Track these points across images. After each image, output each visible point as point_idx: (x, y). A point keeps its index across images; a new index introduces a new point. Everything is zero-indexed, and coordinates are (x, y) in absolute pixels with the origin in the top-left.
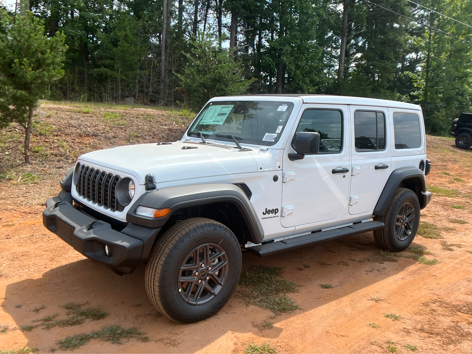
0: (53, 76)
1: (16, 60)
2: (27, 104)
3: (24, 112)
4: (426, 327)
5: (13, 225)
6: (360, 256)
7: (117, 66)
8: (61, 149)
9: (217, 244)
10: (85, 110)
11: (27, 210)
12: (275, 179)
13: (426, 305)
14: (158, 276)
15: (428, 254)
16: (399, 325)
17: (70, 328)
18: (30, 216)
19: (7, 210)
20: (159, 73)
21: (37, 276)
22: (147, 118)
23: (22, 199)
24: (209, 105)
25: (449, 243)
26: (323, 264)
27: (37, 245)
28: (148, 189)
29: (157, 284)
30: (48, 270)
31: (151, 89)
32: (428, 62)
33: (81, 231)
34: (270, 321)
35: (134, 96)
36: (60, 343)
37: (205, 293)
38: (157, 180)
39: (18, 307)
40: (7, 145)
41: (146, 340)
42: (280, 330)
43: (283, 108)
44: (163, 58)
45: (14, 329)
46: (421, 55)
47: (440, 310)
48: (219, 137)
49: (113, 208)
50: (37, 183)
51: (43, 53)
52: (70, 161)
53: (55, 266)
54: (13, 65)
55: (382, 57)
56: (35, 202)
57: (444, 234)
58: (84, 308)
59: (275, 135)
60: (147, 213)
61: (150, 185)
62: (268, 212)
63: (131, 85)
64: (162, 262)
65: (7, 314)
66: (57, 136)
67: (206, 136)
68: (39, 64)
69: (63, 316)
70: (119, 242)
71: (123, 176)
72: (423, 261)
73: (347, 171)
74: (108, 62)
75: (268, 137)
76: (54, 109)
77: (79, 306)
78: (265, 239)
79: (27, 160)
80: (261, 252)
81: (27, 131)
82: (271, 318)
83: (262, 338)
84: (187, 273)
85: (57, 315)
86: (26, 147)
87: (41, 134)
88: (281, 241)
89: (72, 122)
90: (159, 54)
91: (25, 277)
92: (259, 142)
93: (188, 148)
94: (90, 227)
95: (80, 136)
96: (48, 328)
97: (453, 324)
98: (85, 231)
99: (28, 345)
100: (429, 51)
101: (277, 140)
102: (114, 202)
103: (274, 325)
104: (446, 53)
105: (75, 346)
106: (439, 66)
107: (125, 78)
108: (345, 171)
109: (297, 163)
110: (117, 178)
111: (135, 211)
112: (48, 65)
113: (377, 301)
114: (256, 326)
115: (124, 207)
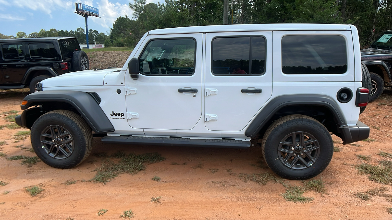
12: (119, 92)
62: (115, 114)
108: (194, 91)
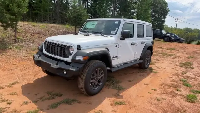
0: (24, 11)
1: (10, 4)
2: (15, 21)
3: (14, 24)
4: (165, 92)
5: (16, 64)
6: (135, 71)
7: (41, 10)
8: (28, 38)
9: (101, 68)
10: (34, 24)
11: (20, 59)
12: (116, 46)
13: (161, 85)
14: (84, 80)
15: (154, 70)
16: (157, 92)
17: (51, 100)
18: (21, 61)
19: (12, 59)
20: (56, 13)
21: (32, 82)
22: (55, 28)
23: (17, 55)
24: (87, 22)
25: (158, 66)
26: (125, 74)
27: (28, 71)
28: (78, 49)
29: (83, 83)
30: (35, 80)
31: (53, 18)
32: (138, 12)
33: (53, 65)
34: (118, 93)
35: (48, 21)
36: (49, 106)
37: (97, 85)
38: (81, 46)
39: (29, 94)
40: (7, 36)
41: (80, 103)
42: (122, 96)
43: (117, 22)
44: (57, 8)
45: (30, 102)
46: (136, 10)
47: (166, 87)
48: (94, 32)
49: (64, 57)
50: (21, 50)
51: (20, 2)
52: (31, 42)
53: (37, 78)
54: (9, 6)
55: (125, 11)
56: (22, 56)
57: (155, 64)
58: (53, 93)
59: (115, 32)
60: (80, 58)
61: (79, 48)
62: (114, 57)
63: (47, 17)
64: (85, 75)
65: (25, 97)
66: (25, 33)
67: (89, 32)
68: (19, 6)
69: (47, 96)
70: (70, 69)
71: (68, 45)
72: (154, 72)
73: (135, 44)
74: (38, 8)
75: (112, 32)
76: (22, 24)
77: (51, 92)
78: (113, 66)
79: (16, 42)
80: (112, 71)
81: (15, 31)
82: (118, 92)
83: (118, 99)
84: (92, 79)
85: (44, 96)
86: (15, 37)
87: (19, 33)
88: (117, 67)
89: (30, 28)
90: (56, 7)
91: (27, 83)
92: (109, 34)
93: (86, 36)
94: (57, 64)
95: (34, 33)
96: (43, 101)
97: (171, 91)
98: (55, 65)
99: (38, 108)
100: (139, 9)
101: (116, 33)
102: (64, 55)
103: (120, 94)
104: (143, 10)
105: (56, 107)
106: (141, 14)
107: (44, 14)
109: (123, 41)
110: (65, 46)
111: (75, 58)
112: (22, 7)
113: (147, 85)
114: (114, 95)
115: (69, 56)
